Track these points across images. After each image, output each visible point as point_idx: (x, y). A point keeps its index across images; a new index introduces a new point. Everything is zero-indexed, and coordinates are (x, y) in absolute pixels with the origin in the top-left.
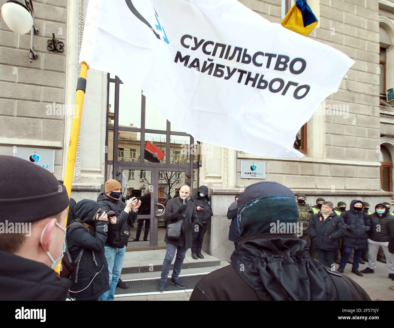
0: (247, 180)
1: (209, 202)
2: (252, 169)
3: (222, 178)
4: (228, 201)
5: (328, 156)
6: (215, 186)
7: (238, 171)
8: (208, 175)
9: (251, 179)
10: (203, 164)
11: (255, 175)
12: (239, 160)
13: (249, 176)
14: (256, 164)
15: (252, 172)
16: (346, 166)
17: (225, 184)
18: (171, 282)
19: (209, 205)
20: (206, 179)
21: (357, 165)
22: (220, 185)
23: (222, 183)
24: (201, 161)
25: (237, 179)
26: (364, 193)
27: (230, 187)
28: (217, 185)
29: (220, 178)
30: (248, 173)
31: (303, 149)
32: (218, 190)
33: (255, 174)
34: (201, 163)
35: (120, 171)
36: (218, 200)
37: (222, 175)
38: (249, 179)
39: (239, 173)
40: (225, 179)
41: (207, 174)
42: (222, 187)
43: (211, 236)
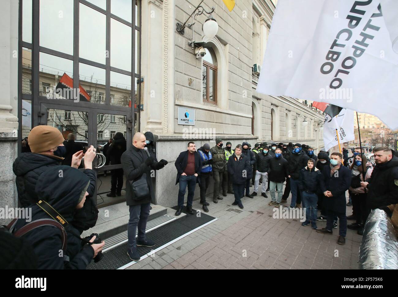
0: (182, 126)
1: (154, 150)
2: (186, 116)
3: (163, 124)
4: (170, 147)
5: (230, 108)
6: (157, 132)
7: (176, 118)
8: (150, 121)
9: (185, 126)
10: (144, 108)
11: (188, 122)
12: (176, 107)
13: (183, 123)
14: (189, 111)
15: (186, 118)
16: (238, 117)
17: (166, 130)
18: (137, 245)
19: (154, 153)
20: (147, 124)
21: (243, 117)
22: (161, 131)
23: (162, 129)
24: (143, 105)
25: (175, 125)
26: (247, 137)
27: (170, 133)
28: (158, 131)
29: (160, 123)
30: (183, 120)
31: (215, 101)
32: (162, 137)
33: (188, 120)
34: (143, 107)
35: (43, 110)
36: (162, 146)
37: (162, 121)
38: (183, 125)
39: (177, 120)
40: (166, 125)
41: (149, 119)
42: (163, 133)
43: (156, 185)
